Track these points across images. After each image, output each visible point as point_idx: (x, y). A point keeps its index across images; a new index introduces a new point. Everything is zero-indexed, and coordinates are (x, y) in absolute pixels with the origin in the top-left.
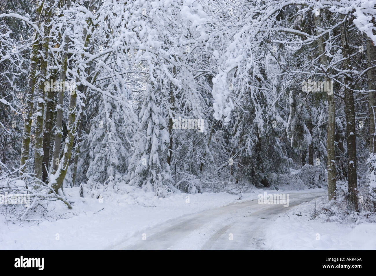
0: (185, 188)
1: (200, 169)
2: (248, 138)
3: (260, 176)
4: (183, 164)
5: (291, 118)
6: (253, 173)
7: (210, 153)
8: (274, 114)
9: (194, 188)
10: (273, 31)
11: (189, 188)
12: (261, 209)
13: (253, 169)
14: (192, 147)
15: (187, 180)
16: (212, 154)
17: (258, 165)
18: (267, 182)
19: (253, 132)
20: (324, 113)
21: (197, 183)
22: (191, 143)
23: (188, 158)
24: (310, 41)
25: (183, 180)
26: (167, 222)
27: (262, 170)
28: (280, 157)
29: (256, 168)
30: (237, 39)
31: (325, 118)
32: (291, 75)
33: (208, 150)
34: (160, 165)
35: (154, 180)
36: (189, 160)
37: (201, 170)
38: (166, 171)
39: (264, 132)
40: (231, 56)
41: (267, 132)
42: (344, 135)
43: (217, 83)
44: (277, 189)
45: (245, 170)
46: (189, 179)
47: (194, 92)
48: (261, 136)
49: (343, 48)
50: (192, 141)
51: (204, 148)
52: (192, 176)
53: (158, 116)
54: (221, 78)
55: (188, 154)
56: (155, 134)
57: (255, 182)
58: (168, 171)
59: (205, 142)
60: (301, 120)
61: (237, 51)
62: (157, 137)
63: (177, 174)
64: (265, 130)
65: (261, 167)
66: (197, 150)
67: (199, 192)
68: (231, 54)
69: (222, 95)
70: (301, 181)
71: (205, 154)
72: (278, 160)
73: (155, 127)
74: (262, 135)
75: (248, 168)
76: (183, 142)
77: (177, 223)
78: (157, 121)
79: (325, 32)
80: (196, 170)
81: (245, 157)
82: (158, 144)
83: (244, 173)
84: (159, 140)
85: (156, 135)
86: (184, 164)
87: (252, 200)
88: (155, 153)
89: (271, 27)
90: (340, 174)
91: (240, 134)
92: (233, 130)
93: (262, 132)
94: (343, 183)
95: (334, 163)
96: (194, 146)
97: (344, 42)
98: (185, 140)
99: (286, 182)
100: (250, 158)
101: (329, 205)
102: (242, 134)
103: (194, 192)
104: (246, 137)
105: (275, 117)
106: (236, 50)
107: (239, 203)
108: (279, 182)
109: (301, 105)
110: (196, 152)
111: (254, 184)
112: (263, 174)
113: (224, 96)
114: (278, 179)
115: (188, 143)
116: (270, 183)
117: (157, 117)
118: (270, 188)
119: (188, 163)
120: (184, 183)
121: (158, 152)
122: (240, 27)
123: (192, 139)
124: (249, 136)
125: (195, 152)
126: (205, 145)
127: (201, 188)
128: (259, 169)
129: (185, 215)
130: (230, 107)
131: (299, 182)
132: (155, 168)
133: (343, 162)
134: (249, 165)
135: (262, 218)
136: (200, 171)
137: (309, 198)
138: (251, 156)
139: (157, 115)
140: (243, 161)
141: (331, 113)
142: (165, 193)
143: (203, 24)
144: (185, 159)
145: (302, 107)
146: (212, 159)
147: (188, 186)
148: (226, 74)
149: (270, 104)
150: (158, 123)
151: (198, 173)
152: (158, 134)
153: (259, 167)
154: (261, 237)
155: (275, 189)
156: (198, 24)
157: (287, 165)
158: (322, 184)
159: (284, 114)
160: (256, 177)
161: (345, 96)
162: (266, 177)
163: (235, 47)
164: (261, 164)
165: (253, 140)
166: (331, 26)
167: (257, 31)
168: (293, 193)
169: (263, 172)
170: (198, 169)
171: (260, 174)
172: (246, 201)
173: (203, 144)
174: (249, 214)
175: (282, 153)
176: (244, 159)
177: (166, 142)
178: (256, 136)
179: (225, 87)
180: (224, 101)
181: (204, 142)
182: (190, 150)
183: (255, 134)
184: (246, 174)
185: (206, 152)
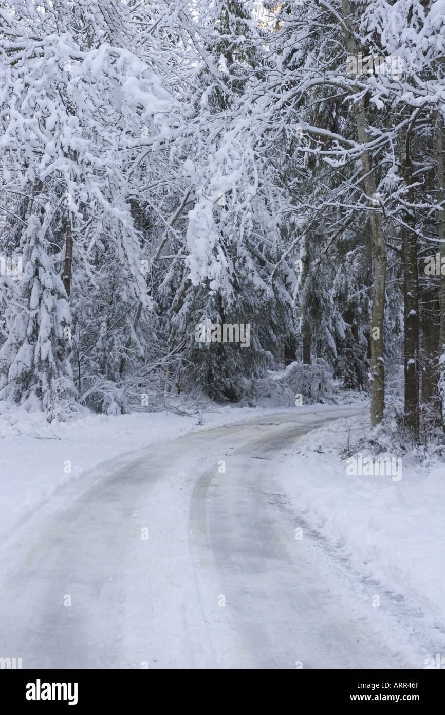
0: (97, 405)
1: (118, 370)
2: (203, 316)
3: (222, 383)
4: (88, 360)
5: (301, 284)
6: (210, 377)
7: (138, 343)
8: (250, 274)
9: (114, 406)
10: (291, 129)
11: (104, 404)
12: (248, 441)
13: (210, 371)
14: (105, 330)
15: (101, 391)
16: (142, 344)
17: (218, 363)
18: (235, 393)
19: (211, 305)
20: (343, 275)
21: (119, 396)
22: (104, 324)
23: (98, 350)
24: (358, 152)
25: (94, 389)
26: (99, 466)
27: (226, 372)
28: (254, 349)
29: (216, 369)
30: (229, 142)
31: (343, 284)
32: (316, 208)
33: (134, 336)
34: (54, 363)
35: (43, 390)
36: (100, 353)
37: (121, 372)
38: (65, 374)
39: (234, 305)
40: (220, 172)
41: (238, 306)
42: (361, 312)
43: (198, 220)
44: (251, 405)
45: (196, 372)
46: (103, 389)
47: (132, 232)
48: (227, 313)
49: (400, 164)
50: (104, 319)
51: (127, 332)
52: (109, 384)
53: (51, 274)
54: (204, 211)
55: (99, 344)
56: (46, 306)
57: (214, 393)
58: (68, 375)
59: (130, 322)
60: (316, 286)
61: (231, 163)
62: (48, 313)
63: (81, 379)
64: (235, 303)
65: (224, 367)
66: (115, 337)
67: (123, 412)
68: (219, 169)
69: (206, 241)
70: (291, 391)
71: (128, 344)
72: (251, 356)
73: (44, 294)
74: (229, 310)
75: (203, 368)
76: (90, 321)
77: (117, 469)
78: (49, 283)
79: (384, 135)
80: (112, 372)
81: (197, 350)
82: (51, 325)
83: (195, 377)
84: (52, 318)
85: (47, 308)
86: (91, 361)
87: (222, 425)
88: (45, 341)
89: (286, 122)
90: (352, 379)
91: (189, 307)
92: (176, 301)
93: (229, 305)
94: (358, 394)
95: (381, 362)
96: (108, 329)
97: (402, 154)
98: (92, 317)
99: (265, 394)
100: (205, 351)
101: (374, 434)
102: (193, 308)
103: (115, 412)
104: (200, 313)
105: (251, 280)
106: (229, 160)
107: (203, 431)
108: (254, 393)
109: (317, 261)
110: (113, 340)
111: (213, 397)
112: (227, 379)
113: (210, 242)
114: (253, 387)
115: (99, 324)
116: (240, 395)
117: (49, 275)
118: (240, 403)
119: (97, 360)
120: (95, 396)
121: (49, 339)
122: (230, 119)
123: (106, 316)
124: (205, 312)
125: (111, 339)
126: (130, 328)
127: (125, 405)
128: (220, 370)
129: (122, 455)
130: (219, 264)
131: (288, 393)
132: (45, 369)
133: (358, 359)
134: (204, 364)
135: (257, 458)
136: (118, 373)
137: (316, 422)
138: (208, 348)
139: (48, 272)
140: (192, 356)
141: (380, 276)
142: (66, 415)
143: (165, 111)
144: (93, 352)
145: (319, 263)
146: (142, 352)
147: (103, 401)
148: (212, 204)
149: (242, 255)
150: (51, 287)
151: (116, 377)
152: (50, 306)
153: (221, 367)
154: (276, 490)
155: (247, 405)
156: (157, 110)
157: (262, 363)
158: (324, 397)
159: (266, 274)
160: (215, 385)
161: (402, 247)
162: (233, 385)
163: (227, 156)
164: (225, 362)
165: (212, 319)
166: (393, 126)
167: (263, 129)
168: (283, 413)
169: (227, 376)
170: (116, 369)
171: (223, 379)
172: (212, 427)
173: (125, 325)
174: (232, 451)
175: (258, 343)
176: (195, 352)
177: (65, 321)
178: (217, 312)
179: (210, 227)
180: (210, 252)
181: (128, 321)
182: (102, 335)
183: (216, 309)
184: (198, 379)
185: (130, 340)
